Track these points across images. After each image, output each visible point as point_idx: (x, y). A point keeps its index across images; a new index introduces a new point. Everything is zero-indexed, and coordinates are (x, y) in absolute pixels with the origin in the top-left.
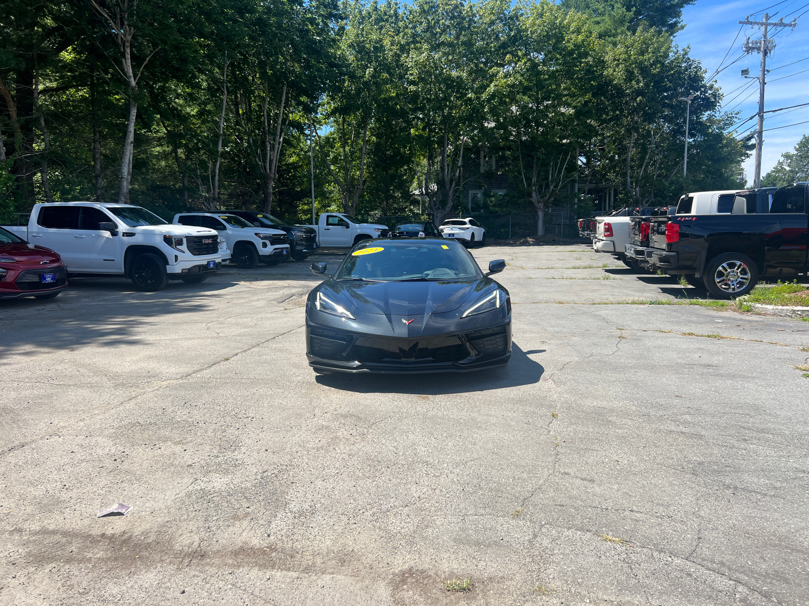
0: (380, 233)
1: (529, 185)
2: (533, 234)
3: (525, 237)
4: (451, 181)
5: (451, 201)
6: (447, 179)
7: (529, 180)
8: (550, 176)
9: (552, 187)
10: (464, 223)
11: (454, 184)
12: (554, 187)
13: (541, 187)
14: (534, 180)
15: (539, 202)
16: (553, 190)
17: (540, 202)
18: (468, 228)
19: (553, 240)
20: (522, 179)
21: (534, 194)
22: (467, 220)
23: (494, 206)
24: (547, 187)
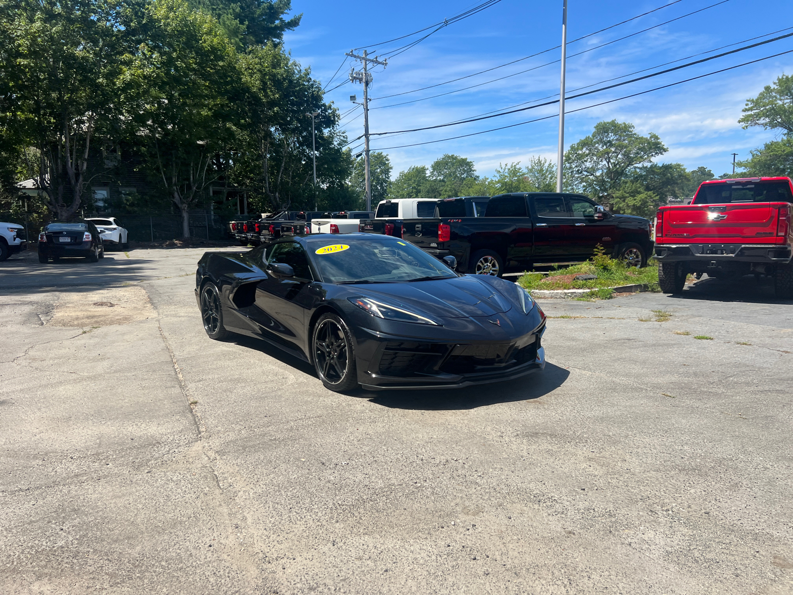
0: (15, 233)
1: (170, 183)
2: (179, 236)
3: (172, 239)
4: (77, 175)
5: (78, 197)
6: (71, 171)
7: (169, 179)
8: (192, 177)
9: (195, 188)
10: (109, 223)
11: (81, 179)
12: (197, 188)
13: (182, 187)
14: (174, 180)
15: (182, 203)
16: (196, 191)
17: (184, 203)
18: (115, 229)
19: (201, 243)
20: (162, 178)
21: (176, 195)
22: (111, 219)
23: (132, 205)
24: (189, 187)
